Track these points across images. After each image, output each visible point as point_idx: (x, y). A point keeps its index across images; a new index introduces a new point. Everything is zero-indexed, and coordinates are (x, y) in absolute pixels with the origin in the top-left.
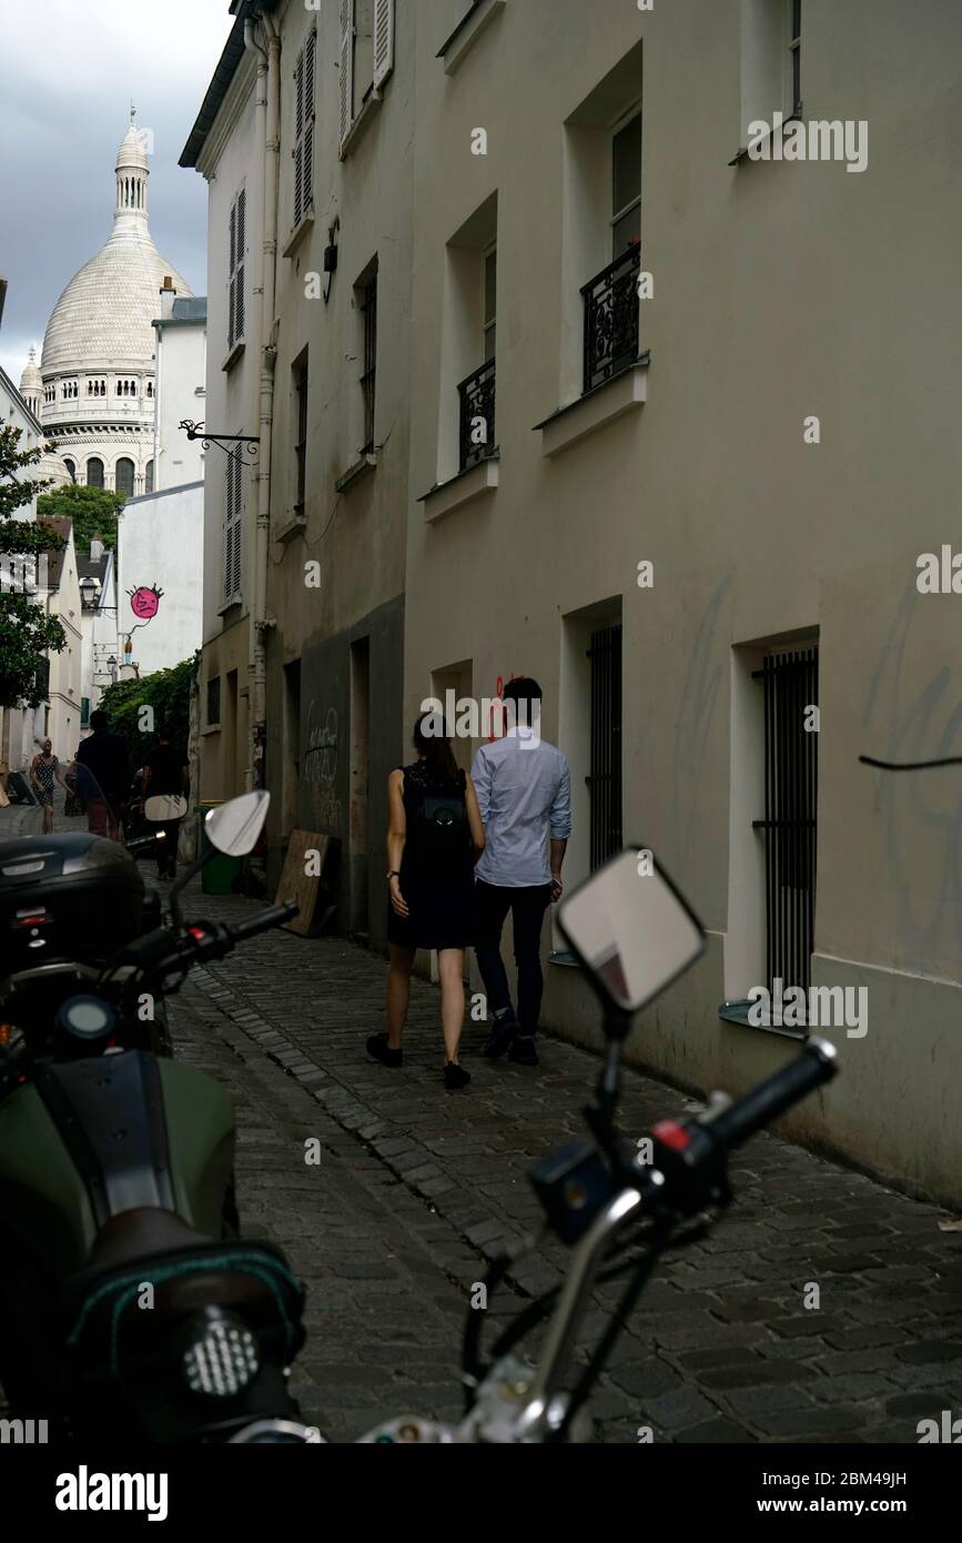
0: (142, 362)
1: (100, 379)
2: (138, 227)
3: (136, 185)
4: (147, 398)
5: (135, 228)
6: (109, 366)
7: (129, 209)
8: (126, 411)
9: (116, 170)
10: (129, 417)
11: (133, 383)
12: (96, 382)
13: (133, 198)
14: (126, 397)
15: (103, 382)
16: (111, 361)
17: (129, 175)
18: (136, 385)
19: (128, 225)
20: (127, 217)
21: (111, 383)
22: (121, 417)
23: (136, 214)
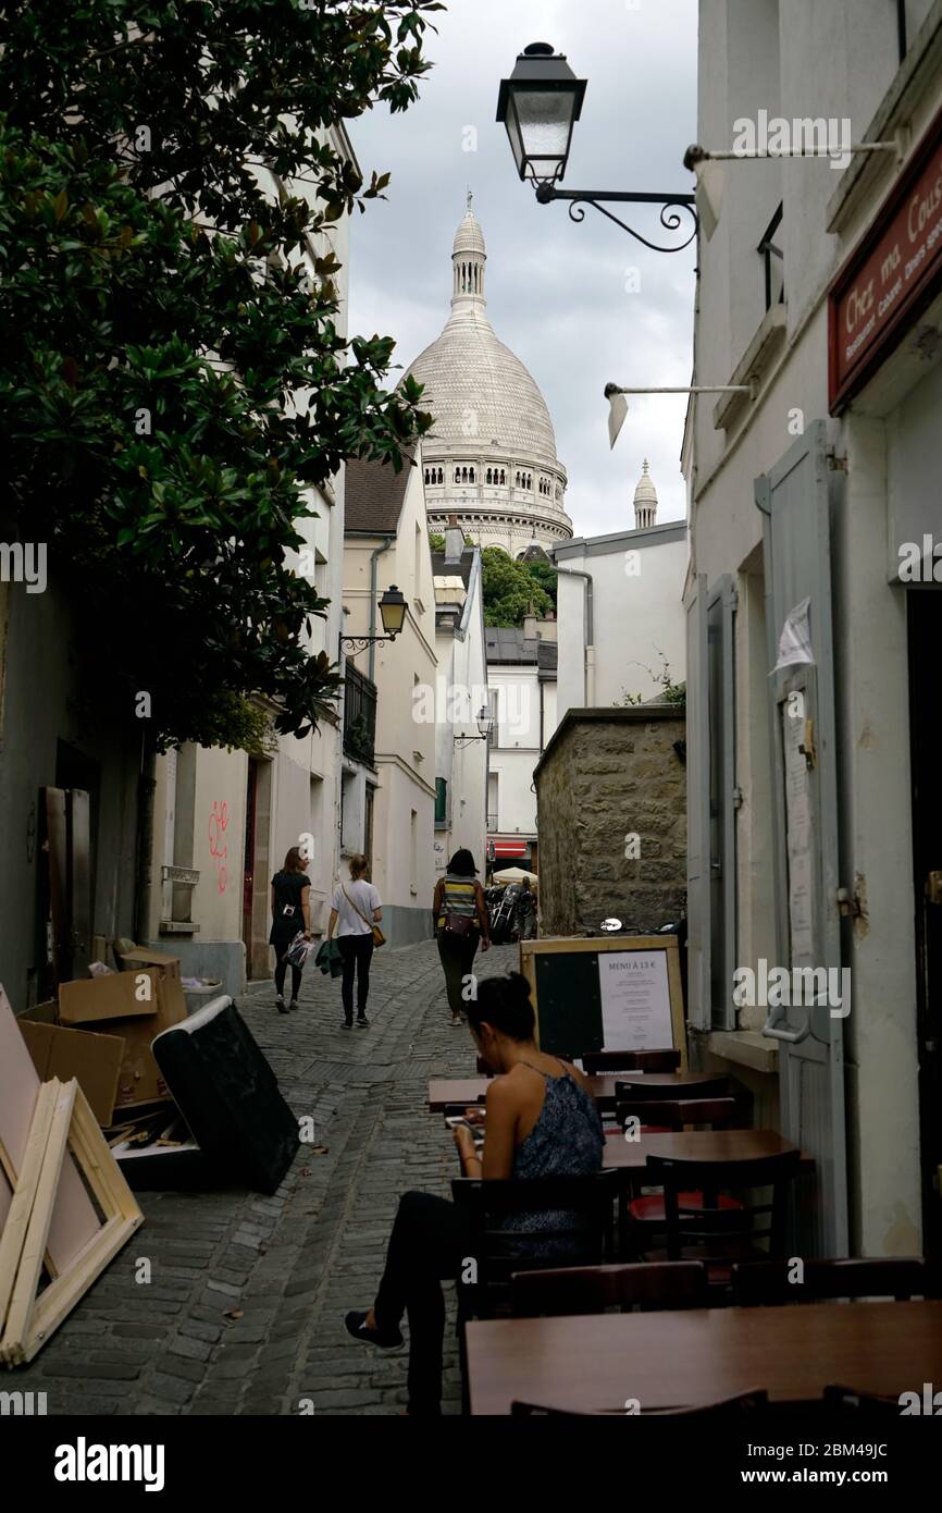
0: (481, 447)
1: (437, 466)
2: (476, 312)
3: (473, 271)
4: (486, 485)
5: (472, 313)
6: (447, 452)
7: (467, 295)
8: (464, 499)
9: (453, 257)
10: (469, 505)
11: (472, 469)
12: (434, 470)
13: (470, 283)
14: (464, 485)
15: (440, 470)
16: (448, 448)
17: (466, 260)
18: (475, 471)
19: (466, 311)
20: (465, 303)
21: (449, 470)
22: (460, 505)
23: (474, 300)
